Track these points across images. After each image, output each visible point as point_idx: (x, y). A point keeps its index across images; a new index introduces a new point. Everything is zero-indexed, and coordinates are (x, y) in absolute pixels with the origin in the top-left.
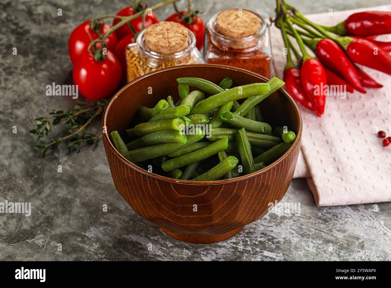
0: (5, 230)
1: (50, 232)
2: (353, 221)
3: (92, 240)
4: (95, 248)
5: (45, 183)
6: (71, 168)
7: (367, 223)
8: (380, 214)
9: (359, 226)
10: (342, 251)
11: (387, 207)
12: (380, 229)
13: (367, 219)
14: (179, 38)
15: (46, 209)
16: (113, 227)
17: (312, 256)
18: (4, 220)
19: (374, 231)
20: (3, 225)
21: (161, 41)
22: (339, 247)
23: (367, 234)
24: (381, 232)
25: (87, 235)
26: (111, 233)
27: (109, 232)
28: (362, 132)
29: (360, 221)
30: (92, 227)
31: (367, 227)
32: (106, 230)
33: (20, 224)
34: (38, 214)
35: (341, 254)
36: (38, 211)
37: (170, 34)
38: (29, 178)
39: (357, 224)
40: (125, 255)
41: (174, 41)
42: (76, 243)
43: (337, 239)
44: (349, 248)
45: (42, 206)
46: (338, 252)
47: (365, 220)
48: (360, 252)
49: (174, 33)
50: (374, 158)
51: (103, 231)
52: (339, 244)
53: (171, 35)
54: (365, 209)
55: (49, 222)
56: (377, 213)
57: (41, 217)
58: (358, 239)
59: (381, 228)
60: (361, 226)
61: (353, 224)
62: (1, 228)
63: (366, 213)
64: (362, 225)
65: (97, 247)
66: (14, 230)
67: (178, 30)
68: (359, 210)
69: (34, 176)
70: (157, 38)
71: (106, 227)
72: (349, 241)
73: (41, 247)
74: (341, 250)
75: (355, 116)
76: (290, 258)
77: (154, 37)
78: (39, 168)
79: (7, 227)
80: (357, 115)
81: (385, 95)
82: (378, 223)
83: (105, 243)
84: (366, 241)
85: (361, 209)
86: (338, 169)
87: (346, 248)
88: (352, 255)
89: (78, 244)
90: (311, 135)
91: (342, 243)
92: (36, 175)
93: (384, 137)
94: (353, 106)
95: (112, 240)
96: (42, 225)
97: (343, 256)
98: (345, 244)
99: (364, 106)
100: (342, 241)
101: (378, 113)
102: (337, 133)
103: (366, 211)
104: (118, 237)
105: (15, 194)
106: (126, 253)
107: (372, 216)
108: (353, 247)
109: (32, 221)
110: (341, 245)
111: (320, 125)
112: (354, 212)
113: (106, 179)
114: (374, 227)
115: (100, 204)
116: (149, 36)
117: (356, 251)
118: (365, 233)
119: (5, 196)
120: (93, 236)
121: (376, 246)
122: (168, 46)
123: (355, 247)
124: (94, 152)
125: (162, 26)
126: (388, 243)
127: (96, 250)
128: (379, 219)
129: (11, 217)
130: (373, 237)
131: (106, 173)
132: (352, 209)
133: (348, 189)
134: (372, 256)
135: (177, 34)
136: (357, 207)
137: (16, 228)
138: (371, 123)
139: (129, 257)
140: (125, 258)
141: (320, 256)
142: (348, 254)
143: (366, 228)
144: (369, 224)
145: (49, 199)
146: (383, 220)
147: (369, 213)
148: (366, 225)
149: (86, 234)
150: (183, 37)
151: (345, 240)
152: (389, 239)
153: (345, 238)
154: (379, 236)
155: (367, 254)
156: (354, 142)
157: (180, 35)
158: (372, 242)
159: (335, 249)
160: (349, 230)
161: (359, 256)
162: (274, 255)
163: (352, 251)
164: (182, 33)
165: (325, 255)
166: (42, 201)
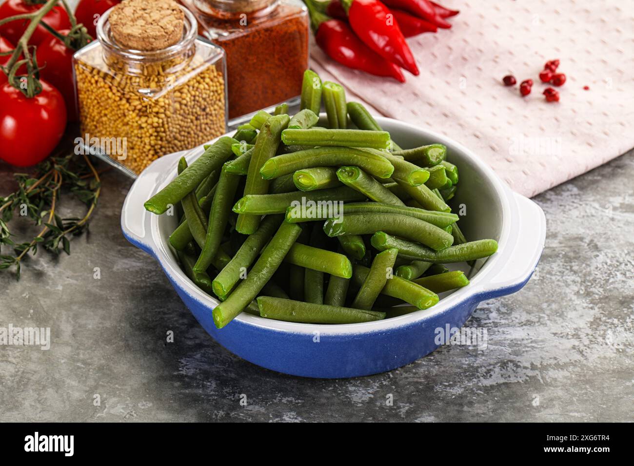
0: (49, 411)
1: (122, 389)
2: (555, 217)
3: (198, 377)
4: (213, 388)
5: (55, 317)
6: (77, 280)
7: (575, 213)
8: (583, 195)
9: (569, 221)
10: (573, 264)
11: (584, 181)
12: (601, 215)
13: (571, 208)
14: (172, 18)
15: (87, 356)
16: (213, 347)
17: (538, 286)
18: (33, 396)
19: (594, 220)
20: (38, 406)
21: (148, 29)
22: (565, 260)
23: (588, 228)
24: (605, 218)
25: (184, 373)
26: (219, 357)
27: (214, 356)
28: (479, 87)
29: (564, 213)
30: (182, 358)
31: (580, 218)
32: (206, 356)
33: (65, 394)
34: (79, 368)
35: (575, 268)
36: (76, 364)
37: (152, 14)
38: (21, 317)
39: (564, 219)
40: (268, 382)
41: (168, 24)
42: (179, 391)
43: (554, 249)
44: (580, 257)
45: (78, 354)
46: (568, 267)
47: (570, 210)
48: (598, 256)
49: (158, 12)
50: (525, 117)
51: (203, 359)
52: (561, 255)
53: (156, 15)
54: (557, 194)
55: (108, 375)
56: (579, 195)
57: (89, 371)
58: (582, 239)
59: (600, 213)
60: (571, 221)
61: (559, 222)
62: (39, 410)
63: (562, 200)
64: (571, 219)
65: (214, 385)
66: (63, 406)
67: (160, 6)
68: (549, 200)
69: (28, 313)
70: (140, 27)
71: (203, 351)
72: (571, 247)
73: (127, 417)
74: (571, 262)
75: (449, 67)
76: (509, 300)
77: (131, 26)
78: (27, 297)
79: (47, 406)
80: (451, 64)
81: (466, 24)
82: (592, 208)
83: (223, 376)
84: (595, 237)
85: (551, 196)
86: (493, 149)
87: (575, 258)
88: (591, 265)
89: (182, 391)
90: (413, 112)
91: (564, 253)
92: (30, 309)
93: (515, 83)
94: (436, 53)
95: (228, 367)
96: (100, 383)
97: (579, 270)
98: (569, 252)
99: (450, 48)
100: (562, 250)
101: (478, 53)
102: (447, 98)
103: (559, 197)
104: (235, 360)
105: (19, 350)
106: (268, 379)
107: (576, 201)
108: (584, 253)
109: (79, 382)
110: (565, 256)
111: (415, 95)
112: (545, 205)
113: (143, 279)
114: (589, 214)
115: (166, 319)
116: (124, 27)
117: (593, 256)
118: (585, 228)
119: (4, 359)
120: (196, 372)
121: (614, 240)
122: (164, 34)
123: (586, 252)
124: (95, 245)
125: (130, 6)
126: (626, 230)
127: (217, 391)
128: (588, 202)
129: (41, 388)
130: (599, 229)
131: (137, 269)
132: (538, 201)
133: (529, 173)
134: (618, 255)
135: (163, 12)
136: (544, 197)
137: (65, 403)
138: (479, 69)
139: (277, 383)
140: (272, 387)
141: (547, 282)
142: (584, 265)
143: (580, 220)
144: (580, 214)
145: (78, 338)
146: (594, 201)
147: (566, 198)
148: (577, 217)
149: (181, 372)
150: (177, 14)
151: (564, 247)
152: (624, 224)
153: (563, 245)
154: (608, 225)
155: (609, 255)
156: (478, 103)
157: (170, 12)
158: (603, 236)
159: (561, 264)
160: (559, 232)
161: (601, 261)
162: (483, 304)
163: (587, 258)
164: (171, 8)
165: (553, 278)
166: (72, 346)
